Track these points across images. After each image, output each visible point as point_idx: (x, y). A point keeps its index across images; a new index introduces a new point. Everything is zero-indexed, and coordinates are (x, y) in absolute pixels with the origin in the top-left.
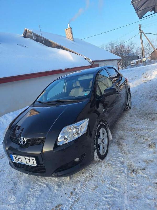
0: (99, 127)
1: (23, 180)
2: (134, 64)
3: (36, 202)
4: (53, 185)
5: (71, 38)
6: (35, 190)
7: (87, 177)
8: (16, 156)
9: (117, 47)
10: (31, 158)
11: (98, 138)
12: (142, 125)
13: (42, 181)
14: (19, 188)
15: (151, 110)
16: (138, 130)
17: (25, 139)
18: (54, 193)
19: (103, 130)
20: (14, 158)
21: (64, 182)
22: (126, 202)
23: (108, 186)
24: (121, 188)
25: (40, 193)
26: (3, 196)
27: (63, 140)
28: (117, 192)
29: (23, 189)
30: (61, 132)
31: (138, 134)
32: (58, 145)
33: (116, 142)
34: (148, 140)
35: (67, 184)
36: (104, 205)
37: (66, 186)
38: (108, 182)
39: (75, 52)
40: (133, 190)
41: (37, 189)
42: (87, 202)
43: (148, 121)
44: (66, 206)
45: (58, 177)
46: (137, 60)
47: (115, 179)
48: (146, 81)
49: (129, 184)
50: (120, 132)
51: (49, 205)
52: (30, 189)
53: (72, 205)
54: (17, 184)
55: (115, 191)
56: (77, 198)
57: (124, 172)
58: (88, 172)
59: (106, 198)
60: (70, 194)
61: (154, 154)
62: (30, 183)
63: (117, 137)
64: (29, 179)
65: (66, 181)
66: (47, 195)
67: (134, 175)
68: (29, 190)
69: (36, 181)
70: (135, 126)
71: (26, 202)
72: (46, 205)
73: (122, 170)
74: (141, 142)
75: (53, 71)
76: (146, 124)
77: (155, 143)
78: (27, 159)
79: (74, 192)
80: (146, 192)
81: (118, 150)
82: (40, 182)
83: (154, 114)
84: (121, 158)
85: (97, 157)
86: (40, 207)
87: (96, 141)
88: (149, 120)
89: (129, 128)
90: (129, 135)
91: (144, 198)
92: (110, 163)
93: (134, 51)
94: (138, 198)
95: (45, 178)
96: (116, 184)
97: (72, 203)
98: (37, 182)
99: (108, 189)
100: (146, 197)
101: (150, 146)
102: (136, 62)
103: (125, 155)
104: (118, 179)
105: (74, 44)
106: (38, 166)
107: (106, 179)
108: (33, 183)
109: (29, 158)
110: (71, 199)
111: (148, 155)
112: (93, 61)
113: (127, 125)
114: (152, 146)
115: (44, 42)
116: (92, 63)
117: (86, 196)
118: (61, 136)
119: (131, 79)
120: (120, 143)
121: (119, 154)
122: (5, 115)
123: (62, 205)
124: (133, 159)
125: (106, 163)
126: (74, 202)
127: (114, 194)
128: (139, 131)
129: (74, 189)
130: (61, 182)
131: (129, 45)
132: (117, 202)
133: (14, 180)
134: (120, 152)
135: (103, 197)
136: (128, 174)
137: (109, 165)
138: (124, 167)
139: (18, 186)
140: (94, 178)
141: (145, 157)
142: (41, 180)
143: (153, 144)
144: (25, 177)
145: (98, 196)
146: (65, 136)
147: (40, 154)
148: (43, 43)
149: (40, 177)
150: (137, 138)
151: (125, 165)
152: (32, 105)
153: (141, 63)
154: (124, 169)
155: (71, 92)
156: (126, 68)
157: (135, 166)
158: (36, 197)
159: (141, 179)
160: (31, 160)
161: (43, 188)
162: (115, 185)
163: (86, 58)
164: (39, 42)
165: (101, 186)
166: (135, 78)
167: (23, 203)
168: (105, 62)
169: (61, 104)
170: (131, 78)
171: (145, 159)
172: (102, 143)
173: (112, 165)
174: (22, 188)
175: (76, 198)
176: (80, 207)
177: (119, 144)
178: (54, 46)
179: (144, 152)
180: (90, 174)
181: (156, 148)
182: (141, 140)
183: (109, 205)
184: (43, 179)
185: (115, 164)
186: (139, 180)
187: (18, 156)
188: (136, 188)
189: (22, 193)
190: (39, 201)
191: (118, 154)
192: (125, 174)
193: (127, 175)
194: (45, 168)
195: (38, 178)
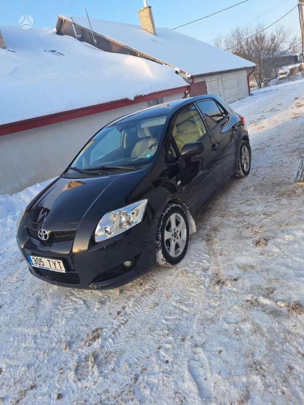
0: (167, 212)
1: (50, 295)
2: (285, 76)
3: (66, 325)
4: (93, 302)
5: (150, 29)
6: (67, 308)
7: (146, 290)
8: (35, 258)
9: (249, 39)
10: (56, 261)
11: (165, 231)
12: (259, 205)
13: (79, 296)
14: (43, 306)
15: (285, 177)
16: (248, 215)
17: (46, 232)
18: (93, 312)
19: (176, 216)
20: (33, 260)
21: (111, 298)
22: (195, 326)
23: (174, 304)
24: (193, 307)
25: (73, 313)
26: (20, 316)
27: (103, 233)
28: (186, 312)
29: (49, 306)
30: (101, 221)
31: (245, 222)
32: (97, 241)
33: (204, 236)
34: (258, 232)
35: (114, 300)
36: (162, 330)
37: (112, 303)
38: (176, 297)
39: (157, 59)
40: (210, 310)
41: (69, 306)
42: (138, 325)
43: (272, 198)
44: (107, 330)
45: (98, 289)
46: (291, 67)
47: (188, 294)
48: (297, 114)
49: (207, 301)
50: (216, 219)
51: (84, 328)
52: (60, 307)
53: (115, 330)
54: (40, 300)
55: (183, 311)
56: (125, 320)
57: (203, 284)
58: (149, 284)
59: (167, 320)
60: (117, 315)
61: (260, 257)
62: (60, 298)
63: (208, 228)
64: (59, 293)
65: (114, 296)
66: (83, 315)
67: (218, 288)
68: (57, 309)
69: (69, 295)
70: (245, 208)
71: (51, 325)
72: (79, 329)
73: (202, 280)
74: (246, 235)
75: (111, 102)
76: (267, 205)
77: (267, 238)
78: (51, 262)
79: (123, 312)
80: (228, 313)
81: (205, 249)
82: (75, 298)
83: (285, 186)
84: (206, 262)
85: (163, 260)
86: (70, 332)
87: (160, 236)
88: (274, 196)
89: (233, 212)
90: (230, 225)
91: (222, 321)
92: (185, 270)
93: (284, 47)
94: (212, 321)
95: (83, 292)
96: (188, 301)
97: (117, 327)
98: (71, 297)
99: (173, 308)
100: (225, 321)
101: (257, 243)
102: (288, 72)
103: (213, 258)
104: (193, 293)
105: (156, 41)
106: (69, 272)
107: (173, 294)
108: (65, 299)
109: (54, 261)
110: (116, 322)
111: (250, 258)
112: (192, 77)
113: (232, 206)
114: (261, 243)
115: (95, 41)
116: (191, 81)
117: (139, 317)
118: (100, 227)
119: (268, 111)
120: (211, 238)
121: (205, 255)
122: (28, 188)
123: (101, 329)
124: (224, 263)
125: (180, 270)
126: (120, 325)
127: (180, 315)
128: (249, 217)
129: (124, 308)
130: (107, 297)
131: (275, 33)
132: (182, 326)
133: (37, 294)
134: (206, 252)
135: (163, 319)
136: (209, 286)
137: (183, 273)
138: (205, 277)
139: (43, 303)
140: (156, 293)
141: (245, 260)
142: (76, 294)
143: (262, 240)
144: (53, 289)
145: (155, 318)
146: (107, 228)
147: (69, 254)
148: (93, 44)
149: (76, 289)
150: (241, 230)
151: (210, 272)
152: (63, 175)
153: (300, 73)
154: (206, 279)
155: (135, 148)
156: (266, 85)
157: (224, 274)
158: (66, 318)
159: (227, 294)
160: (57, 264)
161: (77, 306)
162: (186, 303)
163: (179, 71)
164: (86, 43)
165: (165, 303)
166: (277, 109)
167: (47, 326)
168: (219, 76)
169: (107, 174)
170: (268, 109)
171: (243, 264)
172: (174, 238)
173: (187, 272)
174: (47, 306)
175: (123, 320)
176: (127, 332)
177: (209, 240)
178: (115, 48)
179: (244, 253)
180: (151, 286)
181: (267, 246)
182: (248, 233)
183: (168, 331)
184: (80, 293)
185: (194, 271)
186: (223, 295)
187: (39, 258)
188: (214, 308)
189: (47, 312)
190: (70, 323)
191: (202, 256)
192: (205, 287)
193: (208, 288)
194: (78, 276)
195: (72, 291)
